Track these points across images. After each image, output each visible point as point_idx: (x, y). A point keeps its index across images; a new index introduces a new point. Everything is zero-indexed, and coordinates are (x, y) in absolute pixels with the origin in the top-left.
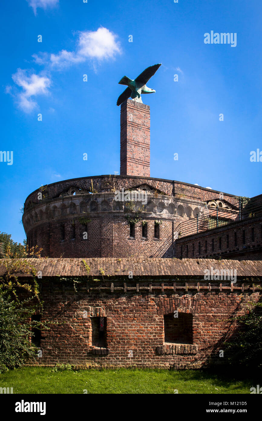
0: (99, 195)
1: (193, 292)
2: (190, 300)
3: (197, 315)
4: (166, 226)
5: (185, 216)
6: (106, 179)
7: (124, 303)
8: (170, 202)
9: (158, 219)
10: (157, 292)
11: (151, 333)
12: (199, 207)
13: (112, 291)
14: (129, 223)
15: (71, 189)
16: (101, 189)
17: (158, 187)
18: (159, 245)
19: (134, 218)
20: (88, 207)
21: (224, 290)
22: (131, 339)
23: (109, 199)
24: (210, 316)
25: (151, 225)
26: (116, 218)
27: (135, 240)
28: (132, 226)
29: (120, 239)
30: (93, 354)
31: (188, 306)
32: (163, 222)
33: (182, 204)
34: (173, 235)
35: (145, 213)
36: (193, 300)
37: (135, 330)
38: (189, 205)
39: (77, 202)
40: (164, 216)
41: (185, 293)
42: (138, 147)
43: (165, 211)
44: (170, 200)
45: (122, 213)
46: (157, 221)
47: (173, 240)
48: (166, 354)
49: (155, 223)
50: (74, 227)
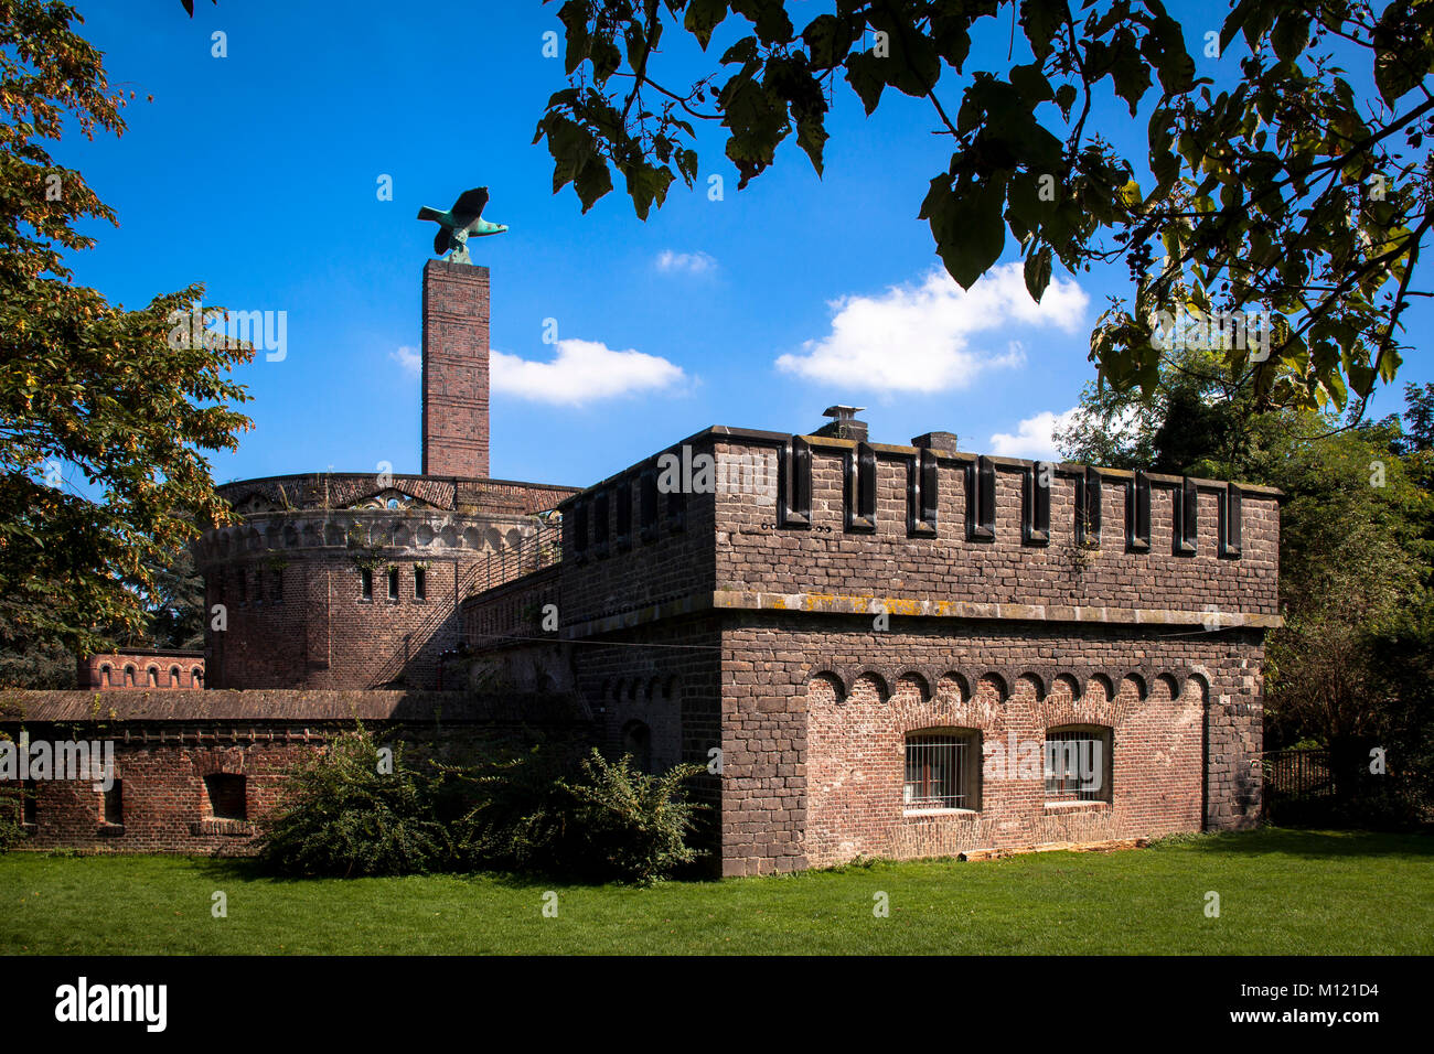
0: (298, 516)
1: (246, 742)
2: (241, 754)
3: (252, 776)
4: (440, 574)
5: (487, 547)
6: (311, 481)
7: (146, 758)
8: (445, 523)
9: (422, 559)
10: (192, 743)
11: (185, 803)
12: (519, 527)
13: (127, 742)
14: (360, 569)
15: (253, 498)
16: (301, 504)
17: (420, 492)
18: (423, 612)
19: (370, 559)
20: (280, 538)
21: (294, 741)
22: (156, 812)
23: (316, 523)
24: (272, 779)
25: (407, 572)
26: (333, 558)
27: (373, 603)
28: (368, 576)
29: (343, 601)
30: (105, 834)
31: (239, 763)
32: (434, 565)
33: (474, 525)
34: (457, 591)
35: (390, 549)
36: (247, 755)
37: (160, 799)
38: (493, 525)
39: (261, 527)
40: (433, 553)
41: (234, 744)
42: (459, 369)
43: (436, 541)
44: (446, 519)
45: (344, 549)
46: (419, 564)
47: (457, 601)
48: (206, 834)
49: (416, 567)
50: (259, 575)
